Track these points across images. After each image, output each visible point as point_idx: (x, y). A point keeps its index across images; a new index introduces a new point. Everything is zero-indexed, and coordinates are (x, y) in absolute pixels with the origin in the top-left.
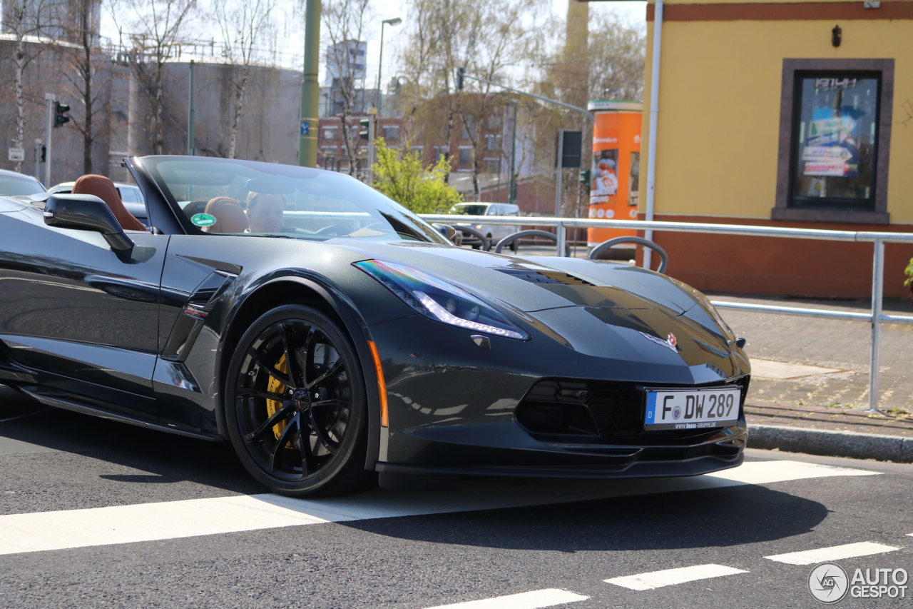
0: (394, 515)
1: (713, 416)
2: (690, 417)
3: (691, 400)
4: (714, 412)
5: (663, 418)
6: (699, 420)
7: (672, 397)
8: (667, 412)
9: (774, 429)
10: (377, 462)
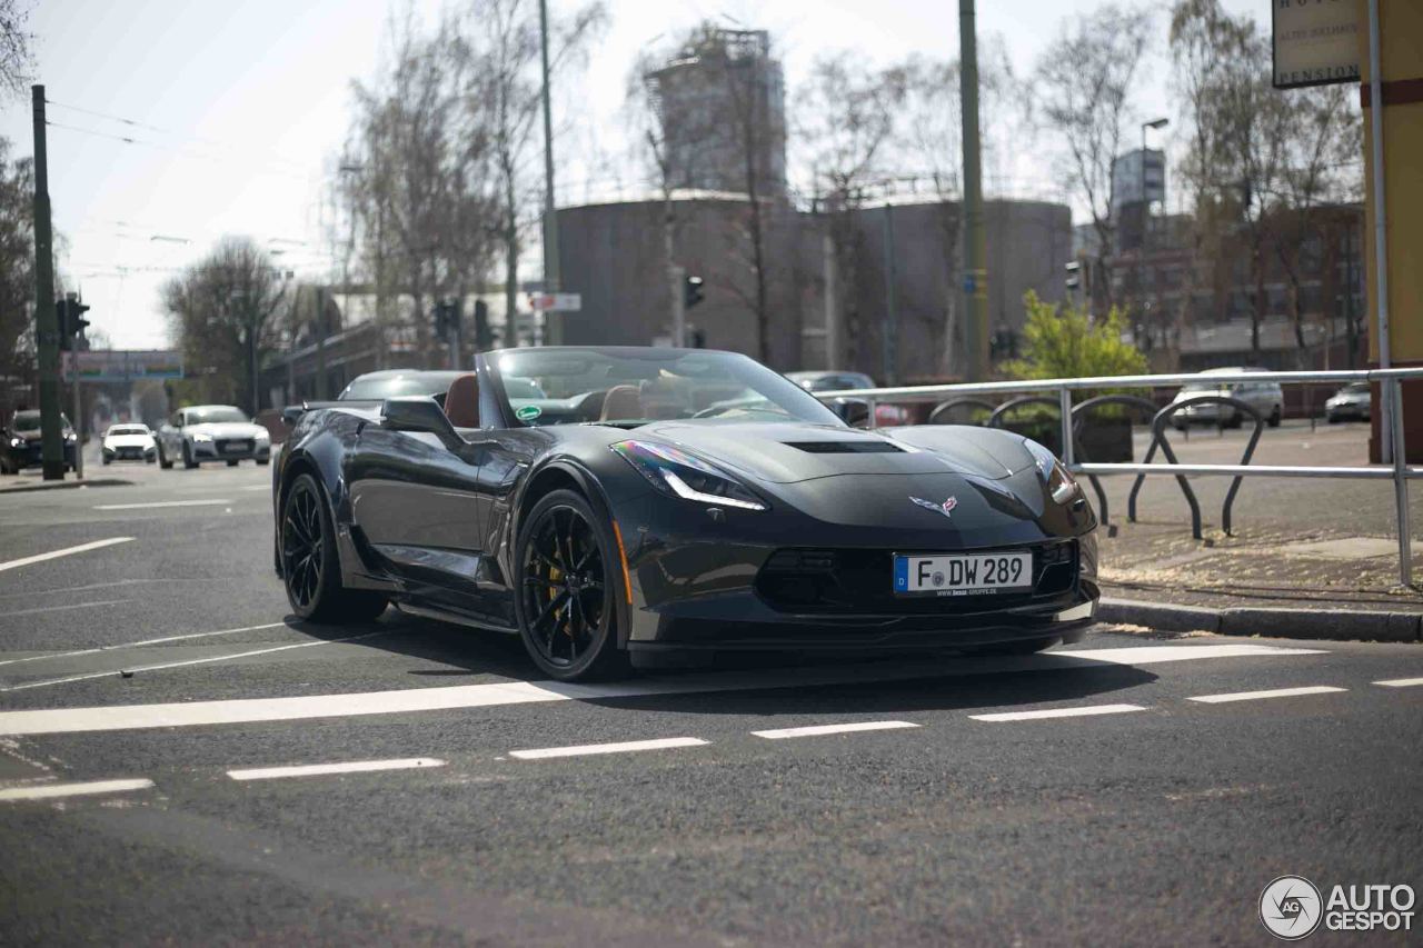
0: (649, 693)
1: (993, 582)
2: (959, 583)
3: (957, 566)
4: (994, 576)
5: (920, 584)
6: (971, 586)
7: (930, 563)
8: (924, 579)
9: (1255, 612)
10: (628, 641)
